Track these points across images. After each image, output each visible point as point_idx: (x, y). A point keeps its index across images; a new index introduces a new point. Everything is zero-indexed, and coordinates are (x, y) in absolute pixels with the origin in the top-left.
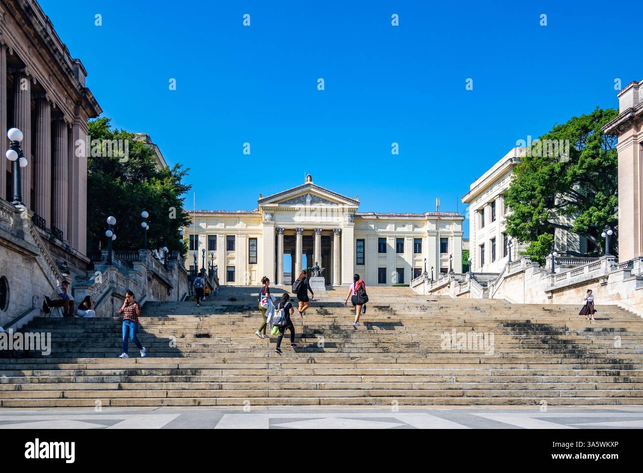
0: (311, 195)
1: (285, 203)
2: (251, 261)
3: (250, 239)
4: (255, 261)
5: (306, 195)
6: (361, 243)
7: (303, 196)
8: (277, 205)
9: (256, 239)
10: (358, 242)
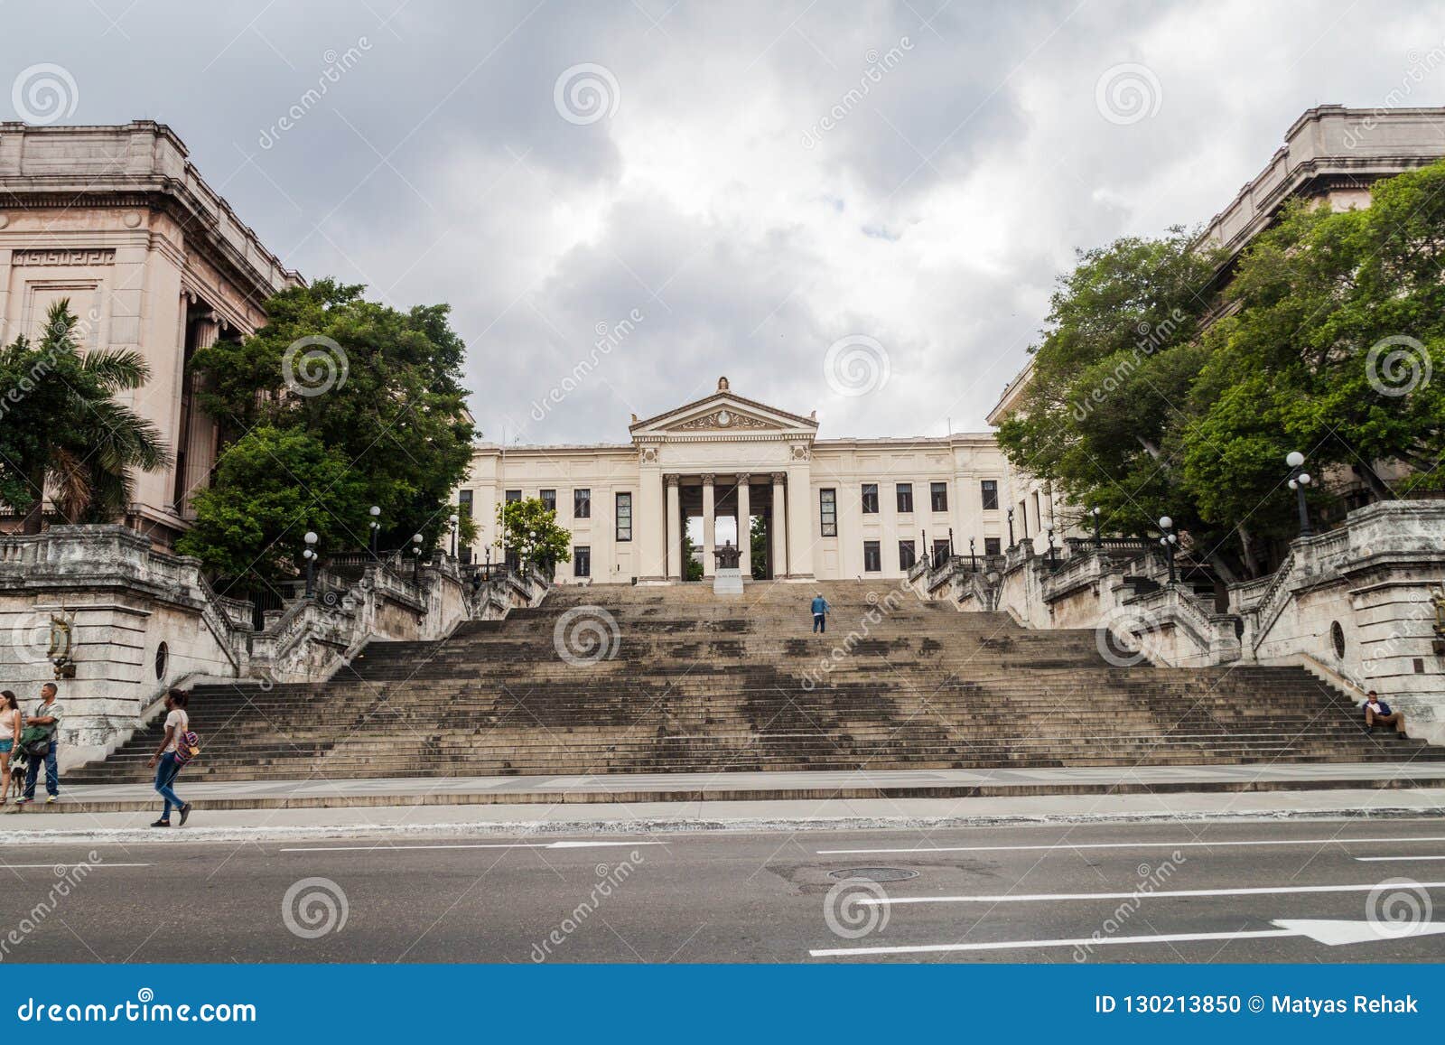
0: (728, 413)
1: (680, 428)
2: (620, 537)
3: (618, 494)
4: (628, 537)
5: (720, 413)
6: (829, 497)
7: (713, 415)
8: (663, 433)
9: (629, 494)
10: (824, 494)
